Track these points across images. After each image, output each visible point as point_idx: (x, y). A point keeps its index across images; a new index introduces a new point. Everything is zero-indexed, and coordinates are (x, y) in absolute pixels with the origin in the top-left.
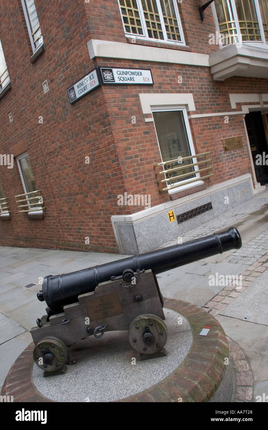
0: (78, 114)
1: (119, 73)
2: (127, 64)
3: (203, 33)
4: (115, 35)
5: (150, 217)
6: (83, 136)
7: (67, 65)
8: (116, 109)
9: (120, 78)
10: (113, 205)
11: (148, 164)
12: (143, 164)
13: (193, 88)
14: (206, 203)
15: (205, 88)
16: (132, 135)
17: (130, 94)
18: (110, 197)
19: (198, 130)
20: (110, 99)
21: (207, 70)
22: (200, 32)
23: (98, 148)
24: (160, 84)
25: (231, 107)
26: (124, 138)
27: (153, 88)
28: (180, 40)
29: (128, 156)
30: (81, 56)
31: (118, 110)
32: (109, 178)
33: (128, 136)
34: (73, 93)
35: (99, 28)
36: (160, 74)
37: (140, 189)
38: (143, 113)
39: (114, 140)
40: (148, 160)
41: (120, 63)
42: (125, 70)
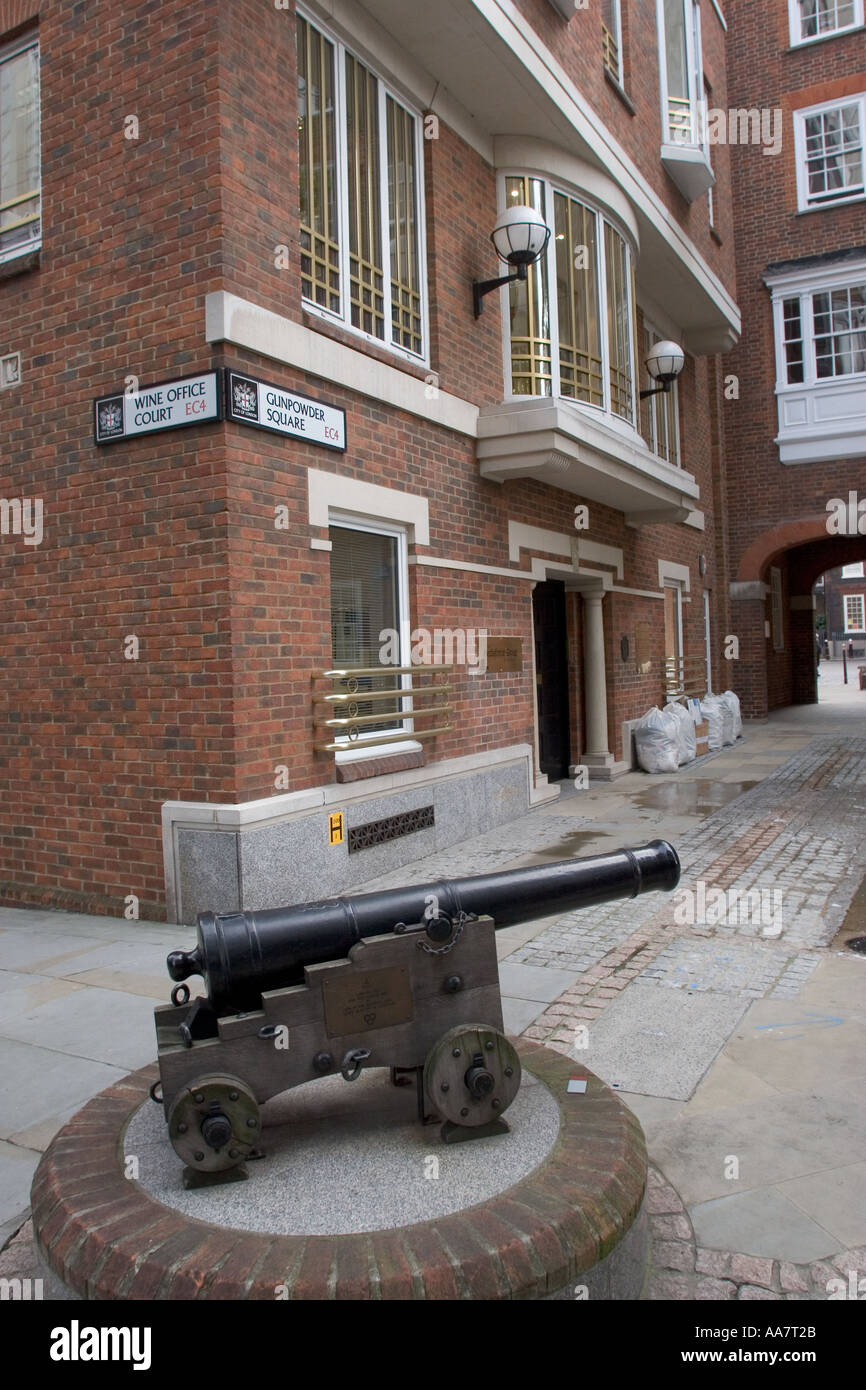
0: (115, 480)
1: (271, 398)
2: (294, 379)
3: (473, 348)
4: (278, 296)
5: (282, 819)
6: (118, 547)
7: (114, 333)
8: (246, 495)
9: (271, 413)
10: (178, 770)
11: (301, 667)
12: (285, 665)
13: (432, 485)
14: (422, 806)
15: (460, 493)
16: (273, 577)
17: (286, 462)
18: (171, 744)
19: (427, 600)
20: (238, 464)
21: (468, 445)
22: (467, 345)
23: (166, 592)
24: (360, 453)
25: (507, 555)
26: (255, 581)
27: (342, 461)
28: (419, 352)
29: (254, 634)
30: (171, 324)
31: (252, 500)
32: (182, 686)
33: (263, 577)
34: (113, 415)
35: (244, 266)
36: (364, 427)
37: (270, 734)
38: (308, 521)
39: (228, 580)
40: (301, 657)
41: (278, 374)
42: (286, 396)
